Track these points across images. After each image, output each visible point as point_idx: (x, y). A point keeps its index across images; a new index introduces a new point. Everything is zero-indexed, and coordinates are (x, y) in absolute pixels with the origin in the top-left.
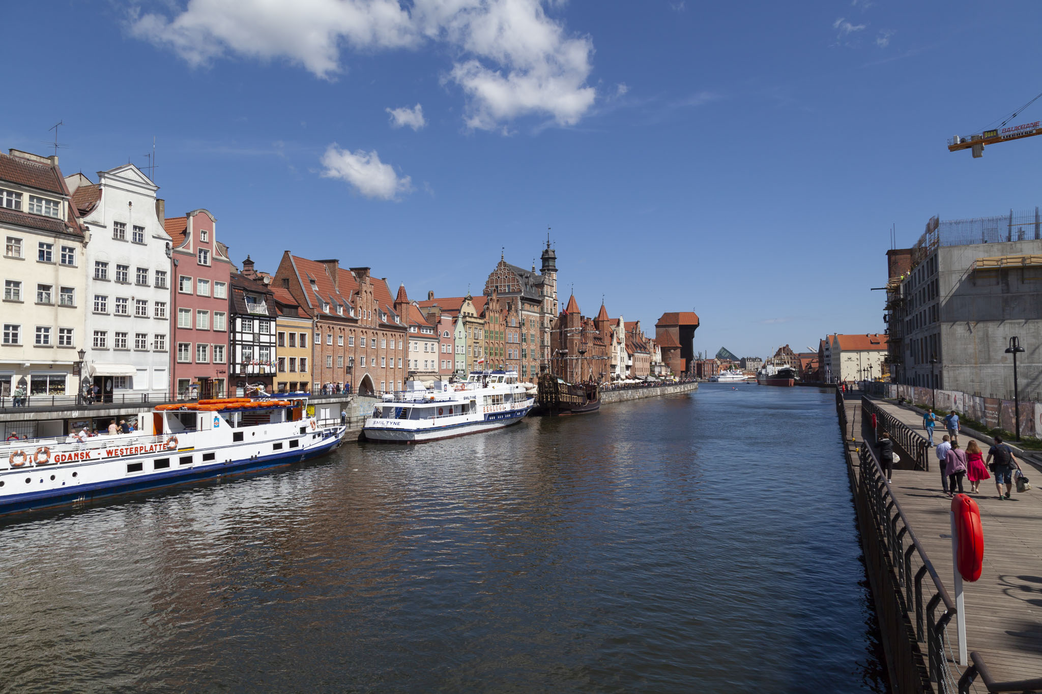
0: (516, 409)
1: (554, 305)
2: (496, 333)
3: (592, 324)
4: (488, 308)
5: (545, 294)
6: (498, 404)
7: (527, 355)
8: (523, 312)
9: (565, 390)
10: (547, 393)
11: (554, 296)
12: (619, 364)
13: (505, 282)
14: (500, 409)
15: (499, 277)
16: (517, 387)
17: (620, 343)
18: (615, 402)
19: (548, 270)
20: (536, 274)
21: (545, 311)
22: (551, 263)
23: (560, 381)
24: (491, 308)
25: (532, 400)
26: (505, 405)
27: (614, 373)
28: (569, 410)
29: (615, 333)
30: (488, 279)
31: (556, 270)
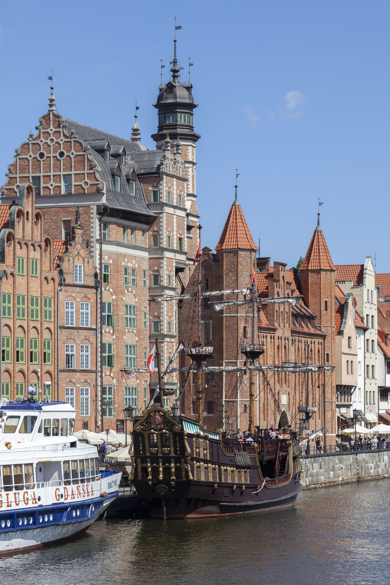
0: (69, 500)
1: (189, 228)
2: (33, 301)
3: (290, 277)
4: (10, 237)
5: (164, 200)
6: (22, 488)
7: (115, 360)
8: (105, 247)
9: (204, 452)
10: (155, 459)
11: (188, 205)
12: (360, 384)
13: (57, 168)
14: (26, 502)
15: (42, 155)
16: (73, 445)
17: (365, 330)
18: (344, 484)
19: (174, 136)
20: (143, 148)
21: (165, 245)
22: (181, 119)
23: (189, 429)
24: (19, 235)
25: (118, 477)
26: (38, 492)
27: (348, 406)
28: (215, 503)
29: (350, 301)
30: (12, 161)
31: (195, 138)
